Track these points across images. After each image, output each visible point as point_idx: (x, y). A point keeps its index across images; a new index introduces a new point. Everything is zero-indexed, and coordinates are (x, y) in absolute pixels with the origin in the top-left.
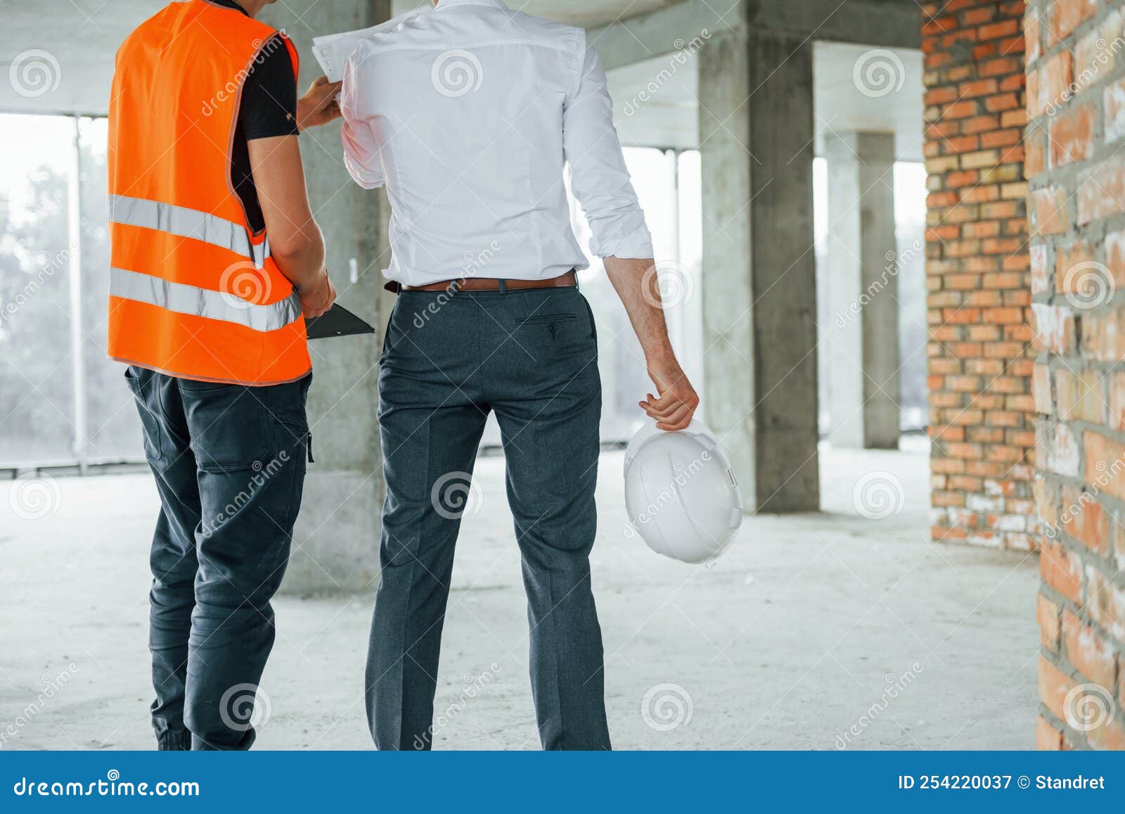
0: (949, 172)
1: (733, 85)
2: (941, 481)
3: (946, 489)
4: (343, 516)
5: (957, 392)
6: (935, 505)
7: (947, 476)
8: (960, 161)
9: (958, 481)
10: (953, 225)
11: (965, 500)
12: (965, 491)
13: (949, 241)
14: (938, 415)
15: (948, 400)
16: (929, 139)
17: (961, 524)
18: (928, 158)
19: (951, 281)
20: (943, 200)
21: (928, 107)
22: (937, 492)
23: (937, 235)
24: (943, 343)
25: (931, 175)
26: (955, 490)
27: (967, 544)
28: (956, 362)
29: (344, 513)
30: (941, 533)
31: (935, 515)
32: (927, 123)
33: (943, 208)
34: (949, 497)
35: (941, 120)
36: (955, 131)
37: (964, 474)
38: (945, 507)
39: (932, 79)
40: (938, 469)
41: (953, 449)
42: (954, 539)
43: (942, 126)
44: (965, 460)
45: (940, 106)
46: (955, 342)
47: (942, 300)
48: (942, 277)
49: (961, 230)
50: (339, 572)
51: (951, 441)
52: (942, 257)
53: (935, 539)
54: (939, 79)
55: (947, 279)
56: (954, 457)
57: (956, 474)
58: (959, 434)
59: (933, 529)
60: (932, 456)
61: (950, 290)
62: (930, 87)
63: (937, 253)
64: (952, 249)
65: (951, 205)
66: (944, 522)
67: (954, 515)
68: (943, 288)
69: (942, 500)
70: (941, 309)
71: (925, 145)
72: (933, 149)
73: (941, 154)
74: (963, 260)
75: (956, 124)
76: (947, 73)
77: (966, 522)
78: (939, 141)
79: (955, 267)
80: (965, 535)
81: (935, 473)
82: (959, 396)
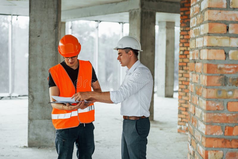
0: (185, 50)
1: (137, 21)
2: (180, 119)
3: (181, 121)
4: (48, 130)
5: (184, 100)
6: (179, 125)
7: (182, 118)
8: (187, 49)
9: (184, 120)
10: (185, 63)
11: (185, 124)
12: (185, 122)
13: (184, 66)
14: (180, 104)
15: (183, 101)
16: (181, 43)
17: (184, 129)
18: (180, 47)
19: (184, 75)
20: (183, 57)
21: (181, 35)
22: (179, 121)
23: (181, 64)
24: (182, 89)
25: (181, 51)
26: (183, 122)
27: (185, 134)
28: (185, 93)
29: (48, 129)
30: (180, 131)
31: (179, 127)
32: (181, 39)
33: (183, 58)
34: (182, 123)
35: (183, 39)
36: (186, 42)
37: (185, 118)
38: (181, 125)
39: (182, 29)
40: (180, 116)
41: (183, 113)
42: (183, 133)
43: (184, 40)
44: (186, 115)
45: (183, 35)
46: (185, 89)
47: (182, 79)
48: (182, 74)
49: (187, 64)
50: (46, 142)
51: (183, 111)
52: (182, 69)
53: (179, 132)
54: (183, 29)
55: (183, 74)
56: (183, 114)
57: (184, 118)
58: (185, 109)
59: (178, 130)
60: (178, 114)
61: (184, 77)
62: (181, 31)
63: (181, 68)
64: (185, 68)
65: (185, 58)
66: (181, 128)
67: (183, 127)
68: (182, 76)
69: (180, 123)
70: (182, 81)
71: (180, 44)
72: (181, 45)
73: (183, 46)
74: (187, 71)
75: (187, 40)
76: (185, 28)
77: (185, 129)
78: (183, 43)
79: (185, 72)
80: (185, 132)
81: (179, 118)
82: (185, 101)
